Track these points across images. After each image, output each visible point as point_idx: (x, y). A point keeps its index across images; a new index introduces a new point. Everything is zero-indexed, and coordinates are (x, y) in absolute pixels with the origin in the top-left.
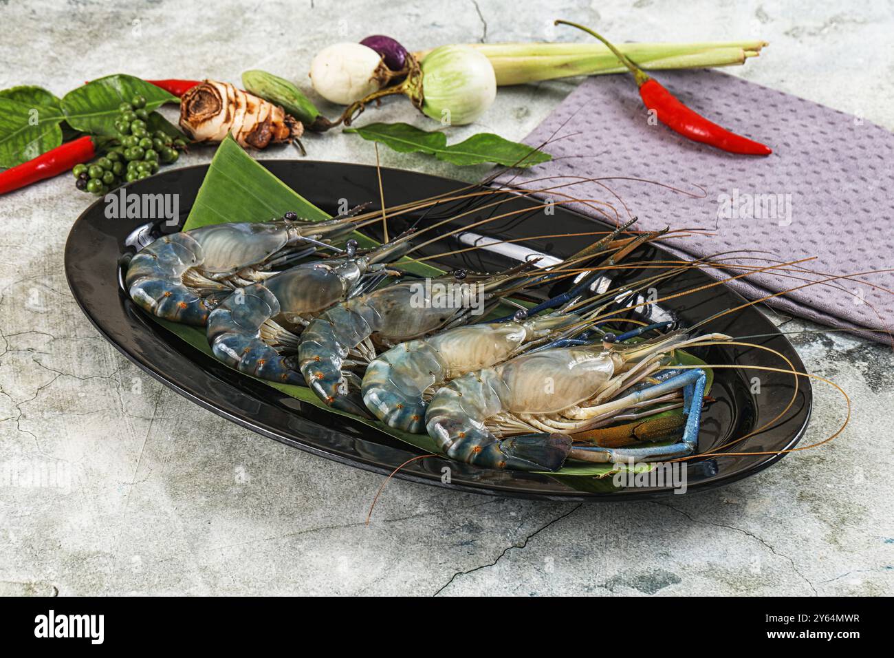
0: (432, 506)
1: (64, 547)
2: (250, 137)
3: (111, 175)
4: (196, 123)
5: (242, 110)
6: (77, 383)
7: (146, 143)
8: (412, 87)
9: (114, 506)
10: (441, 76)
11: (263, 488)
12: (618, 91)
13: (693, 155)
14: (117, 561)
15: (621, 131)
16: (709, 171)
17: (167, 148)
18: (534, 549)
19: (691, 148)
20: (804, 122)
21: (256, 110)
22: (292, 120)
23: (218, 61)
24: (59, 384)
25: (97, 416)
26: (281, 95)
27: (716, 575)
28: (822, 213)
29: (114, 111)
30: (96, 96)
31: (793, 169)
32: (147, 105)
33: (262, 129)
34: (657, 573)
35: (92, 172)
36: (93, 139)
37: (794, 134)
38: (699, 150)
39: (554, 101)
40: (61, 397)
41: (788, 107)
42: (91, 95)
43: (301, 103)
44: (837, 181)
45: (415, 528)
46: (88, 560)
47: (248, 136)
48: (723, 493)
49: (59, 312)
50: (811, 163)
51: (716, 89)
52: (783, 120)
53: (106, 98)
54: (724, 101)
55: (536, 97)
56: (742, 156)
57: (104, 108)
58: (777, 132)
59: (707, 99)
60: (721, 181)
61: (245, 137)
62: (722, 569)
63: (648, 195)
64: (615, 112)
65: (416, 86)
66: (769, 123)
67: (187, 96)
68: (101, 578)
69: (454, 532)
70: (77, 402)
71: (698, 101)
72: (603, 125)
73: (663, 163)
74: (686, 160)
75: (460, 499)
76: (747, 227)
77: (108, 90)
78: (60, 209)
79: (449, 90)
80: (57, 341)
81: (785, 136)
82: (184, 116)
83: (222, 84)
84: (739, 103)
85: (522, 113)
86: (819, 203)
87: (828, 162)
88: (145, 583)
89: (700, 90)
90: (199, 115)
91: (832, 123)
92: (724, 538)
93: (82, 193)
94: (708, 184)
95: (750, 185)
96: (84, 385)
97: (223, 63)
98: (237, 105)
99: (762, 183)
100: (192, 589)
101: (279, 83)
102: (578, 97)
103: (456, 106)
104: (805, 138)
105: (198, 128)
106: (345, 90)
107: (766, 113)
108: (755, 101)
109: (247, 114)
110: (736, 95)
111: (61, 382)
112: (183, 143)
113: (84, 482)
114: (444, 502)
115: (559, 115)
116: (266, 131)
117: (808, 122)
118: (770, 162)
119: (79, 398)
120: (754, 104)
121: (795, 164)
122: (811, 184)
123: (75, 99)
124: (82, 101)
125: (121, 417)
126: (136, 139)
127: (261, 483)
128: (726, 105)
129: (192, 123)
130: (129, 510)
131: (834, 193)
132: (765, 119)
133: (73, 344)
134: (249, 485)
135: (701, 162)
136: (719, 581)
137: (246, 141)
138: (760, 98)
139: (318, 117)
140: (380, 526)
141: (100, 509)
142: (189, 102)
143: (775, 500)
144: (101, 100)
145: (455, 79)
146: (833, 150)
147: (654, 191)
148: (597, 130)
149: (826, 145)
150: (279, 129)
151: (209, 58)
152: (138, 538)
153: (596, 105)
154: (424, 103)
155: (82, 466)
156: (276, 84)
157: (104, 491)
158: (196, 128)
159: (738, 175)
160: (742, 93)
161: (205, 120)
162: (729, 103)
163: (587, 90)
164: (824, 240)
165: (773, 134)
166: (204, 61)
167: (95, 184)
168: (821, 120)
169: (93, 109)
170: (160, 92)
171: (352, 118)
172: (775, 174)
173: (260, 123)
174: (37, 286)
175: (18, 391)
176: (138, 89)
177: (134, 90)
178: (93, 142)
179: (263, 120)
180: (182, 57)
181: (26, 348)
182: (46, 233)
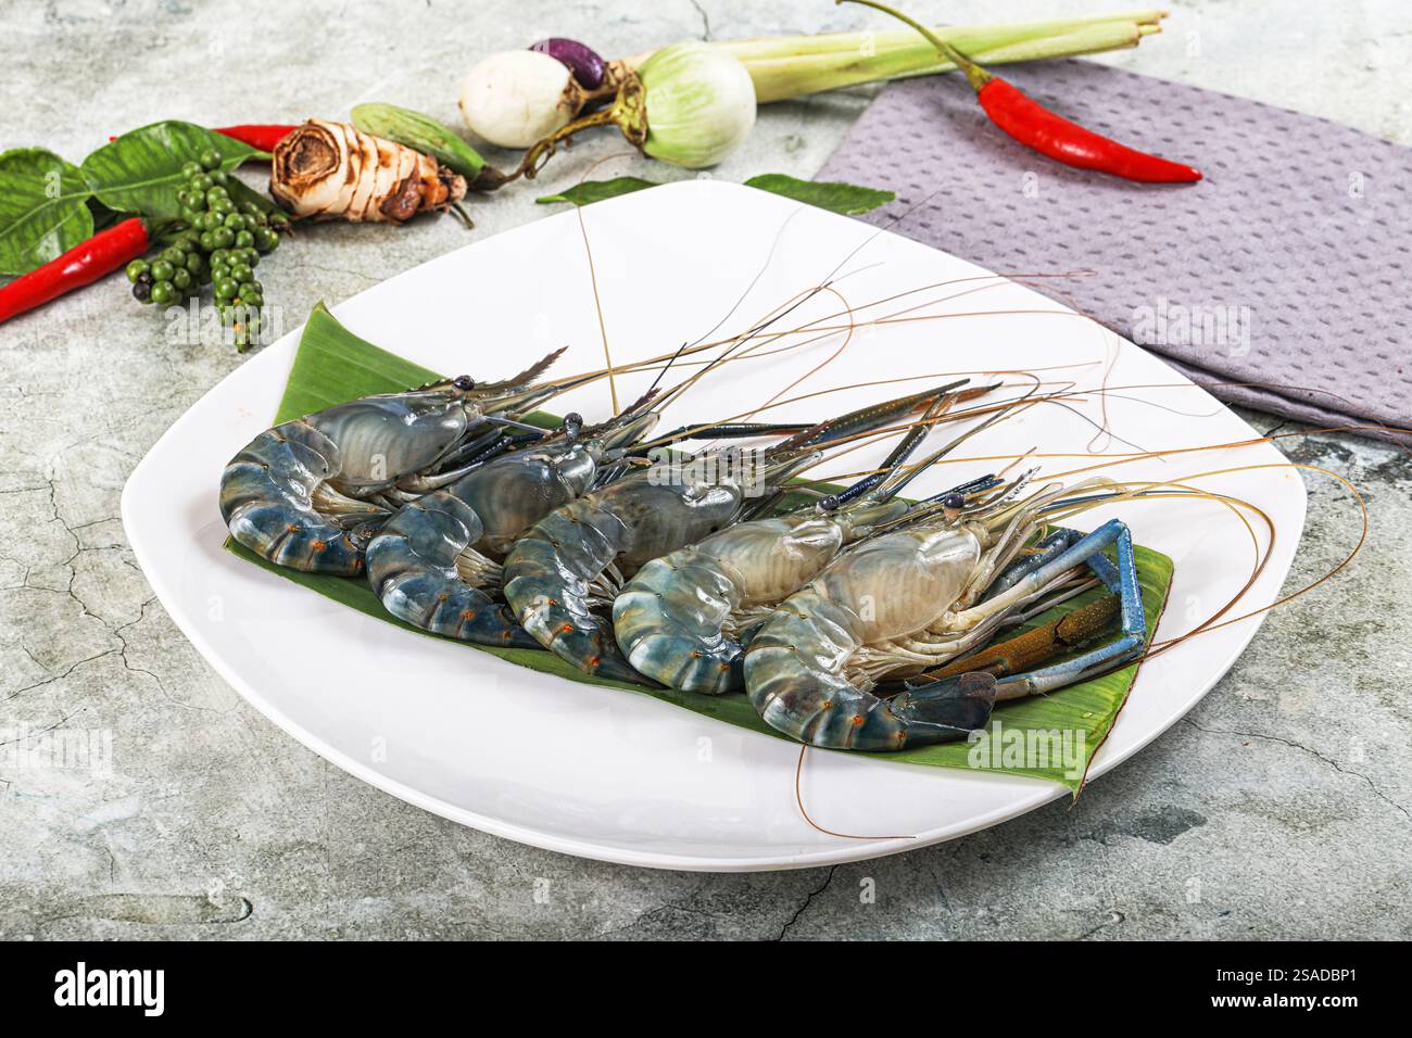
1: (246, 838)
2: (389, 203)
3: (186, 274)
4: (301, 188)
5: (373, 162)
7: (235, 221)
8: (628, 111)
9: (306, 772)
10: (674, 91)
12: (941, 100)
13: (1079, 189)
14: (332, 854)
15: (959, 159)
16: (1108, 212)
17: (262, 228)
19: (1072, 178)
20: (1240, 130)
21: (394, 162)
22: (449, 173)
23: (302, 95)
26: (422, 137)
27: (1258, 809)
28: (1295, 262)
29: (164, 179)
30: (133, 157)
31: (1238, 200)
32: (225, 162)
33: (406, 190)
34: (1167, 811)
35: (157, 271)
36: (144, 224)
37: (1229, 148)
38: (1087, 181)
39: (838, 123)
41: (1210, 108)
42: (126, 155)
43: (455, 148)
44: (1310, 214)
46: (287, 855)
47: (384, 203)
48: (1239, 685)
50: (1264, 190)
51: (1092, 88)
52: (1207, 128)
53: (150, 160)
54: (1107, 106)
55: (809, 118)
56: (1155, 186)
57: (147, 175)
58: (1201, 147)
59: (1081, 104)
60: (1132, 224)
61: (380, 204)
62: (1265, 800)
63: (1023, 253)
64: (942, 133)
65: (635, 110)
66: (1185, 134)
67: (284, 145)
68: (311, 880)
71: (1068, 108)
72: (928, 152)
73: (1036, 204)
74: (1070, 197)
76: (1188, 291)
77: (152, 146)
78: (108, 334)
79: (689, 112)
81: (1215, 152)
82: (283, 179)
83: (336, 124)
84: (1132, 107)
85: (793, 144)
86: (1287, 249)
87: (1289, 187)
88: (383, 884)
89: (1067, 91)
90: (305, 174)
91: (1283, 129)
92: (1257, 752)
93: (139, 305)
94: (1112, 231)
95: (1179, 228)
97: (310, 97)
98: (363, 155)
99: (1197, 224)
100: (456, 888)
101: (416, 120)
102: (881, 112)
103: (700, 137)
104: (1246, 154)
105: (304, 195)
106: (519, 125)
107: (1177, 120)
108: (1156, 102)
109: (381, 168)
110: (1124, 96)
112: (284, 220)
113: (249, 740)
115: (859, 142)
116: (413, 193)
117: (1245, 128)
118: (1200, 192)
120: (1155, 108)
121: (1240, 193)
122: (1269, 221)
123: (101, 163)
124: (113, 167)
126: (219, 216)
128: (1112, 111)
129: (296, 188)
130: (331, 776)
131: (1307, 232)
132: (1177, 129)
135: (1093, 198)
136: (1265, 817)
137: (382, 210)
138: (1163, 99)
139: (484, 168)
141: (286, 778)
142: (289, 154)
143: (1322, 690)
144: (142, 162)
145: (697, 94)
146: (1295, 169)
147: (1031, 246)
148: (921, 161)
149: (1282, 161)
150: (433, 189)
151: (287, 91)
152: (355, 817)
153: (912, 123)
154: (649, 134)
155: (239, 717)
156: (411, 121)
157: (285, 752)
158: (301, 196)
159: (1155, 215)
160: (1133, 93)
161: (316, 182)
162: (1116, 109)
163: (893, 102)
164: (1308, 303)
165: (1197, 150)
166: (280, 96)
167: (163, 290)
168: (1266, 125)
169: (132, 177)
170: (233, 145)
171: (537, 167)
172: (1213, 210)
173: (403, 181)
174: (102, 450)
175: (112, 611)
176: (199, 141)
177: (193, 143)
178: (144, 229)
179: (407, 176)
180: (244, 92)
181: (108, 544)
182: (96, 371)
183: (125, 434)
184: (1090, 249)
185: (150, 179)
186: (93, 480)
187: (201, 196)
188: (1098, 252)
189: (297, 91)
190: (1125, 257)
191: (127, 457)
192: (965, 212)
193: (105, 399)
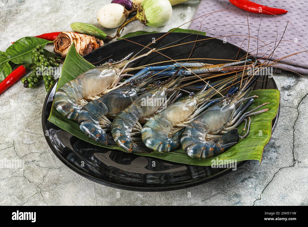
0: (218, 190)
2: (85, 51)
3: (36, 79)
4: (62, 50)
5: (79, 41)
6: (57, 171)
7: (47, 64)
8: (141, 16)
10: (152, 10)
11: (149, 199)
13: (257, 19)
15: (225, 15)
16: (266, 25)
17: (54, 63)
18: (265, 199)
21: (84, 40)
22: (99, 40)
23: (57, 21)
24: (50, 173)
25: (71, 183)
26: (90, 30)
29: (27, 52)
30: (18, 48)
31: (298, 16)
33: (89, 47)
35: (29, 80)
36: (24, 66)
37: (292, 2)
38: (259, 17)
40: (53, 179)
42: (16, 48)
43: (99, 32)
45: (215, 201)
47: (84, 51)
49: (38, 142)
50: (304, 13)
53: (22, 48)
55: (184, 8)
57: (23, 52)
60: (273, 27)
61: (83, 51)
64: (220, 8)
67: (56, 40)
69: (231, 199)
70: (61, 179)
72: (217, 14)
74: (255, 22)
75: (227, 185)
77: (22, 44)
78: (20, 98)
79: (156, 15)
80: (42, 155)
81: (289, 4)
82: (57, 49)
83: (68, 32)
85: (182, 16)
90: (63, 47)
93: (27, 89)
94: (268, 30)
96: (60, 171)
97: (59, 22)
98: (76, 39)
102: (203, 5)
103: (160, 20)
104: (297, 3)
105: (63, 52)
106: (114, 23)
109: (81, 42)
111: (51, 172)
112: (60, 60)
114: (222, 187)
116: (91, 47)
118: (288, 16)
119: (61, 177)
121: (298, 14)
122: (307, 21)
123: (10, 51)
124: (13, 51)
125: (81, 182)
126: (43, 63)
127: (147, 197)
129: (61, 51)
133: (49, 154)
134: (143, 199)
135: (261, 21)
137: (83, 53)
139: (107, 36)
140: (201, 204)
142: (58, 42)
144: (20, 48)
145: (158, 10)
148: (216, 17)
150: (95, 45)
151: (53, 20)
153: (211, 7)
154: (147, 22)
156: (86, 26)
158: (62, 52)
159: (278, 24)
161: (66, 48)
163: (205, 2)
165: (284, 4)
166: (51, 22)
169: (19, 53)
170: (43, 40)
171: (120, 34)
173: (88, 45)
174: (25, 133)
175: (36, 180)
176: (34, 41)
177: (33, 42)
178: (24, 67)
179: (88, 43)
180: (42, 23)
181: (31, 161)
182: (19, 109)
183: (30, 127)
184: (263, 36)
185: (23, 53)
186: (24, 142)
187: (38, 58)
188: (266, 37)
189: (55, 20)
190: (273, 37)
191: (31, 134)
192: (230, 30)
193: (23, 117)
